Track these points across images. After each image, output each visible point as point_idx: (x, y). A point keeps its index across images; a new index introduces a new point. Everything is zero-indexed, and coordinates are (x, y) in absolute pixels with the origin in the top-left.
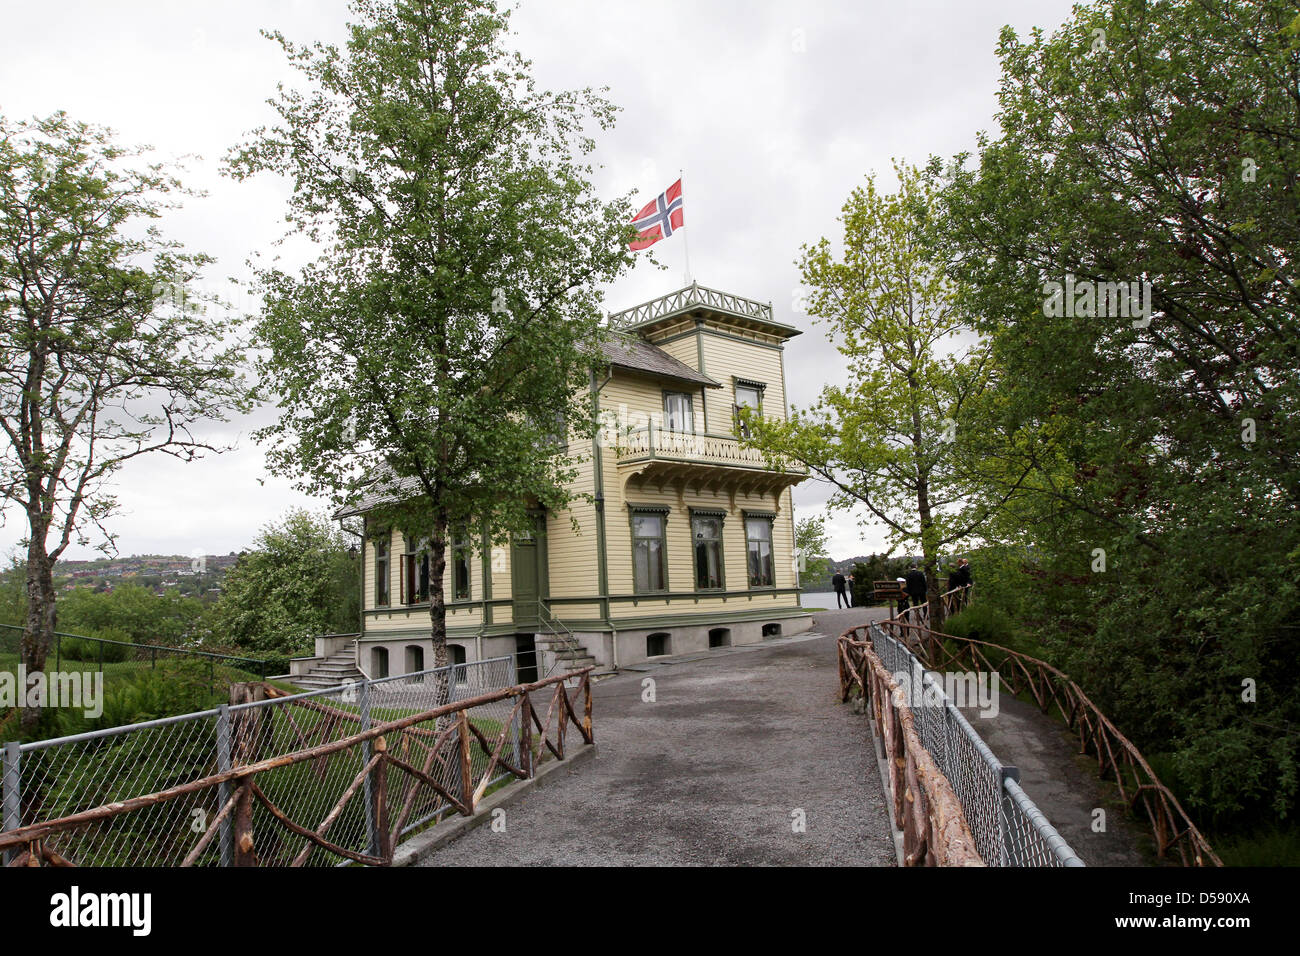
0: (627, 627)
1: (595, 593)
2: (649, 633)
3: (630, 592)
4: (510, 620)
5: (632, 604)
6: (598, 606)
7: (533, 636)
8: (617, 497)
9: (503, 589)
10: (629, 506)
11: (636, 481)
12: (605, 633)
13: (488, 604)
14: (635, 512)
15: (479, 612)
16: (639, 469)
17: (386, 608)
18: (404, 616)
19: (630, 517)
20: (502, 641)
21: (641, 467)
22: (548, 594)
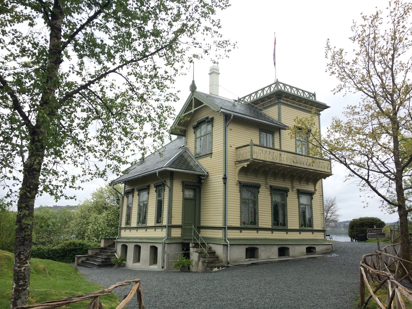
0: (236, 243)
1: (221, 225)
2: (247, 247)
3: (238, 225)
4: (180, 236)
5: (239, 231)
6: (221, 231)
7: (189, 244)
8: (233, 178)
9: (177, 220)
10: (240, 183)
11: (244, 171)
12: (224, 245)
13: (170, 227)
14: (243, 186)
15: (165, 230)
16: (245, 164)
17: (128, 226)
18: (135, 231)
19: (240, 188)
20: (175, 246)
21: (246, 163)
22: (200, 223)
